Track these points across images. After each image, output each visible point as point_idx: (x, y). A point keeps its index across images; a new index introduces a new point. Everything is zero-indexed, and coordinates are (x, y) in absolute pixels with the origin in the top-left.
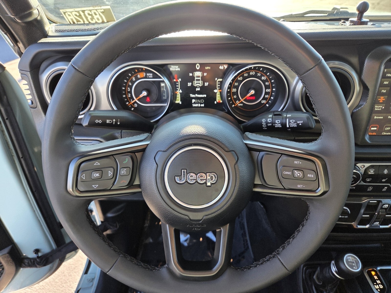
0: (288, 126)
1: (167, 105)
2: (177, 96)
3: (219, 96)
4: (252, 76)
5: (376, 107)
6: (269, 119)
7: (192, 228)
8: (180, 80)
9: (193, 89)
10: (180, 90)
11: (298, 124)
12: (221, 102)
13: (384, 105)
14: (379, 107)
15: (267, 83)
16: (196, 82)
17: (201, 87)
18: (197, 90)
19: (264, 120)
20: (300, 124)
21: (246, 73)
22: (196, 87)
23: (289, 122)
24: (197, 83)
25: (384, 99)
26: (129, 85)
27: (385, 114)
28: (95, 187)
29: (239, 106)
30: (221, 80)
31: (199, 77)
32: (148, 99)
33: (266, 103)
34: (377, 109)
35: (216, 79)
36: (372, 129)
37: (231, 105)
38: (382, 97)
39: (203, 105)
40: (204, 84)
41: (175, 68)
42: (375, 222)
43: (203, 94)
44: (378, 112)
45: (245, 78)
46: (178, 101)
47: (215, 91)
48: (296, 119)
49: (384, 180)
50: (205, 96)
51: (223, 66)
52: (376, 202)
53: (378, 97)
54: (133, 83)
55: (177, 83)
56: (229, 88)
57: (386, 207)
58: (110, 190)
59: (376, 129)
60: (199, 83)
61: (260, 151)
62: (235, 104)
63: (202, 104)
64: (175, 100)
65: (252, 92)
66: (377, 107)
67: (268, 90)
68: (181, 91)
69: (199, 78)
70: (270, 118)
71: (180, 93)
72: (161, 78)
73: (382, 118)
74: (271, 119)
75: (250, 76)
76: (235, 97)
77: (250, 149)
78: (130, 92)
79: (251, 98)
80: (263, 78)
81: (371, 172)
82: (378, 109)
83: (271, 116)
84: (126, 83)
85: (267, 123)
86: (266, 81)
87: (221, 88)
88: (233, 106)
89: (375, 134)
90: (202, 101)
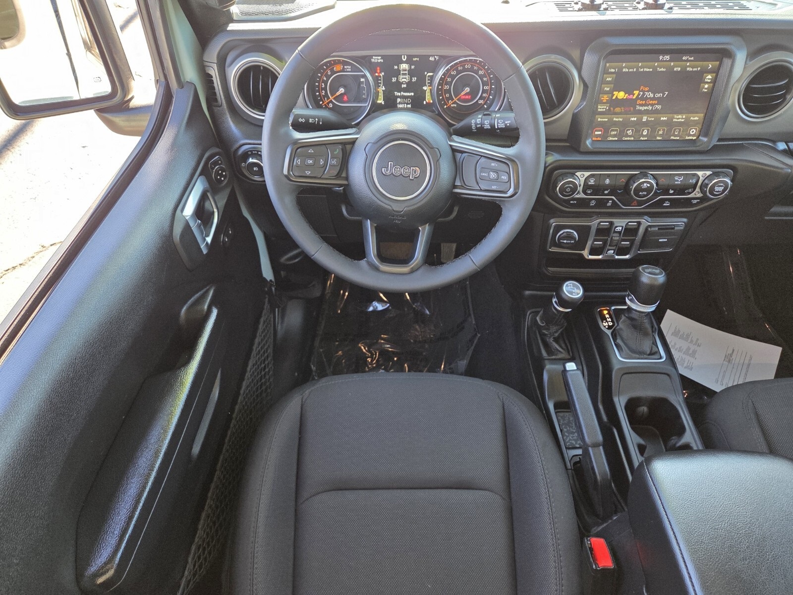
0: (496, 127)
1: (368, 106)
2: (380, 94)
3: (429, 94)
4: (468, 70)
5: (599, 107)
6: (478, 120)
7: (394, 219)
8: (383, 74)
9: (398, 86)
10: (383, 87)
11: (506, 125)
12: (431, 102)
13: (609, 105)
14: (603, 107)
15: (485, 79)
16: (401, 77)
17: (407, 84)
18: (403, 87)
19: (473, 121)
20: (508, 125)
21: (460, 66)
22: (402, 83)
23: (498, 123)
24: (403, 78)
25: (608, 98)
26: (323, 80)
27: (610, 116)
28: (308, 173)
29: (452, 107)
30: (431, 74)
31: (406, 70)
32: (345, 98)
33: (485, 104)
34: (600, 110)
35: (426, 73)
36: (596, 133)
37: (442, 106)
38: (605, 96)
39: (409, 106)
40: (411, 79)
41: (377, 59)
42: (609, 250)
43: (409, 92)
44: (602, 113)
45: (459, 72)
46: (381, 101)
47: (425, 88)
48: (505, 119)
49: (606, 192)
50: (413, 94)
51: (434, 58)
52: (608, 224)
53: (601, 95)
54: (328, 77)
55: (380, 78)
56: (439, 84)
57: (619, 230)
58: (320, 178)
59: (600, 133)
60: (406, 78)
61: (462, 152)
62: (447, 105)
63: (409, 104)
64: (377, 100)
65: (467, 90)
66: (601, 107)
67: (486, 88)
68: (384, 89)
69: (405, 72)
70: (479, 118)
71: (383, 90)
72: (363, 72)
73: (607, 120)
74: (480, 120)
75: (465, 70)
76: (447, 95)
77: (454, 151)
78: (325, 89)
79: (467, 97)
80: (481, 72)
81: (592, 182)
82: (602, 110)
83: (480, 116)
84: (320, 78)
85: (476, 124)
86: (484, 76)
87: (431, 84)
88: (445, 107)
89: (600, 139)
90: (409, 101)
